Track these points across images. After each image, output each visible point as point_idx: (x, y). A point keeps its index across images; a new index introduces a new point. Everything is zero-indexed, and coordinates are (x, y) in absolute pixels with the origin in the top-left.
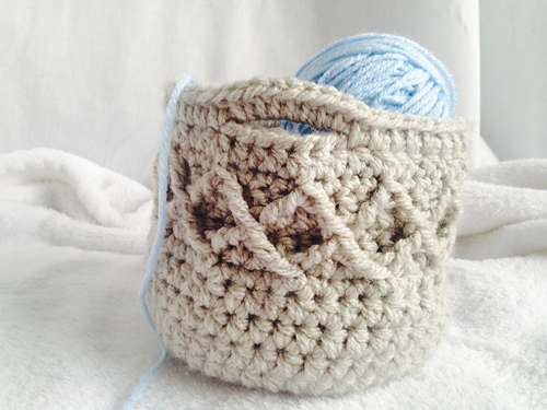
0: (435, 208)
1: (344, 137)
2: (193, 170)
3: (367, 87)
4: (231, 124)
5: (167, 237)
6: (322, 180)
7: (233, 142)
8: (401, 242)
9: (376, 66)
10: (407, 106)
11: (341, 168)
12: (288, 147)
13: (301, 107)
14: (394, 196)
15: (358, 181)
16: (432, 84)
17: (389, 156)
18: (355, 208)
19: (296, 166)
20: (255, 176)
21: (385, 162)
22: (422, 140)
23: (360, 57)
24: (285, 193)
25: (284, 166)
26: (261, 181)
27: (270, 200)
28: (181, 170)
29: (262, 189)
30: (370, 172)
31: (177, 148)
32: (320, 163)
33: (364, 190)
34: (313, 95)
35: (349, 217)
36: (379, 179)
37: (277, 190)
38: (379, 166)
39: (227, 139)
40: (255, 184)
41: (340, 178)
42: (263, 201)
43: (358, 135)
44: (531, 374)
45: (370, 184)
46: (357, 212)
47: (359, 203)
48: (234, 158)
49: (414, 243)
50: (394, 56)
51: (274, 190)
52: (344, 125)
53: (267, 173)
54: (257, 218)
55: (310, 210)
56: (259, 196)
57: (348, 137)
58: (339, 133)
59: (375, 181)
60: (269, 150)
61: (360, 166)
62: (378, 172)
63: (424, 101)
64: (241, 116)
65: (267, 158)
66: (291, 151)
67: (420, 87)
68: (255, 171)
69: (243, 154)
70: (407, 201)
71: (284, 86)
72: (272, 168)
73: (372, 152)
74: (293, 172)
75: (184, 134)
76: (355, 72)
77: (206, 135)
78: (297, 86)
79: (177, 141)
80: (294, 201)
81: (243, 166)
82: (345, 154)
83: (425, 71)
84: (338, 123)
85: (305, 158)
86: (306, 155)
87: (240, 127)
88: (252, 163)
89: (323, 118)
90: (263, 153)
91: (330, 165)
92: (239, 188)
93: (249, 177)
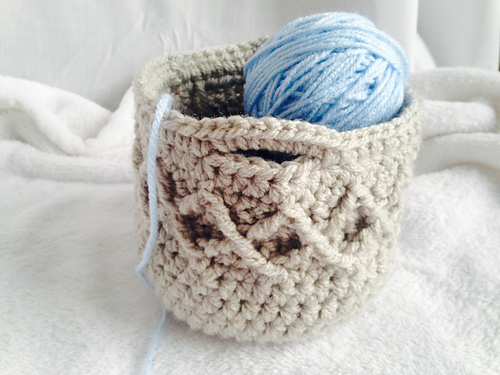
0: (392, 195)
1: (319, 162)
2: (178, 184)
3: (332, 89)
4: (215, 156)
5: (159, 230)
6: (300, 201)
7: (216, 170)
8: (365, 232)
9: (339, 64)
10: (368, 102)
11: (316, 185)
12: (270, 179)
14: (359, 200)
15: (330, 193)
16: (390, 70)
17: (356, 167)
18: (327, 215)
19: (277, 194)
20: (239, 199)
21: (352, 173)
22: (384, 144)
23: (324, 54)
24: (268, 215)
25: (267, 193)
26: (246, 204)
27: (255, 220)
28: (166, 183)
29: (246, 210)
30: (340, 183)
31: (159, 160)
32: (298, 189)
33: (335, 199)
34: (291, 134)
35: (323, 224)
36: (347, 188)
37: (261, 212)
38: (347, 176)
39: (211, 169)
40: (240, 207)
41: (315, 194)
42: (250, 221)
43: (331, 157)
44: (456, 298)
45: (339, 193)
46: (329, 218)
47: (331, 210)
48: (219, 185)
49: (375, 232)
50: (357, 52)
51: (258, 213)
52: (318, 151)
53: (251, 198)
54: (244, 234)
55: (290, 226)
56: (246, 217)
57: (321, 161)
58: (313, 158)
59: (344, 189)
60: (252, 179)
61: (331, 180)
62: (347, 183)
63: (383, 94)
64: (222, 149)
65: (250, 187)
66: (272, 182)
67: (380, 78)
68: (240, 195)
69: (227, 182)
70: (370, 202)
71: (264, 128)
72: (255, 195)
73: (342, 167)
74: (276, 200)
75: (166, 152)
76: (321, 72)
77: (191, 161)
78: (276, 127)
79: (159, 155)
80: (277, 223)
81: (228, 191)
82: (318, 174)
83: (384, 59)
84: (314, 151)
85: (285, 187)
86: (285, 184)
87: (222, 159)
88: (236, 188)
89: (299, 149)
90: (247, 182)
91: (307, 187)
92: (226, 211)
93: (234, 200)
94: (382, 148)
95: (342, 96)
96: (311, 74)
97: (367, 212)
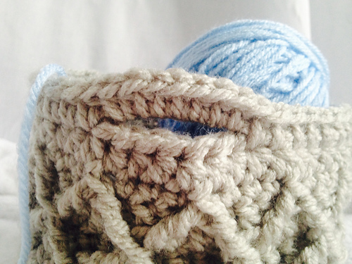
0: (335, 205)
1: (243, 138)
2: (61, 174)
3: (253, 75)
4: (105, 125)
5: (35, 247)
6: (220, 191)
7: (107, 146)
8: (308, 252)
9: (259, 53)
10: (295, 93)
11: (241, 172)
12: (177, 154)
13: (190, 103)
14: (299, 201)
15: (259, 187)
16: (313, 69)
17: (291, 154)
18: (257, 219)
19: (188, 177)
20: (136, 189)
21: (288, 162)
22: (322, 133)
23: (242, 44)
24: (175, 210)
25: (173, 176)
26: (145, 194)
27: (157, 218)
28: (47, 175)
29: (146, 204)
30: (272, 175)
31: (43, 148)
32: (217, 172)
33: (267, 197)
34: (206, 90)
35: (253, 233)
36: (282, 182)
37: (165, 206)
38: (281, 165)
39: (100, 144)
40: (137, 198)
41: (240, 186)
42: (148, 220)
43: (260, 134)
45: (273, 189)
46: (261, 225)
47: (263, 213)
48: (109, 166)
49: (321, 251)
50: (278, 42)
51: (161, 206)
52: (242, 123)
53: (152, 185)
54: (140, 241)
55: (207, 229)
56: (143, 213)
57: (247, 137)
58: (236, 132)
59: (277, 185)
60: (153, 156)
61: (261, 169)
62: (281, 175)
63: (310, 88)
64: (116, 115)
65: (151, 168)
66: (181, 158)
67: (305, 73)
68: (136, 182)
69: (120, 161)
70: (312, 206)
71: (170, 80)
72: (158, 179)
73: (274, 153)
74: (185, 185)
75: (50, 134)
76: (239, 60)
77: (74, 136)
78: (186, 80)
79: (43, 140)
80: (187, 220)
81: (121, 176)
82: (243, 157)
83: (306, 56)
84: (236, 122)
85: (198, 166)
86: (200, 163)
87: (116, 129)
88: (132, 172)
89: (218, 117)
90: (147, 161)
91: (229, 172)
92: (116, 204)
93: (129, 189)
94: (320, 138)
95: (265, 83)
96: (228, 61)
97: (309, 221)
